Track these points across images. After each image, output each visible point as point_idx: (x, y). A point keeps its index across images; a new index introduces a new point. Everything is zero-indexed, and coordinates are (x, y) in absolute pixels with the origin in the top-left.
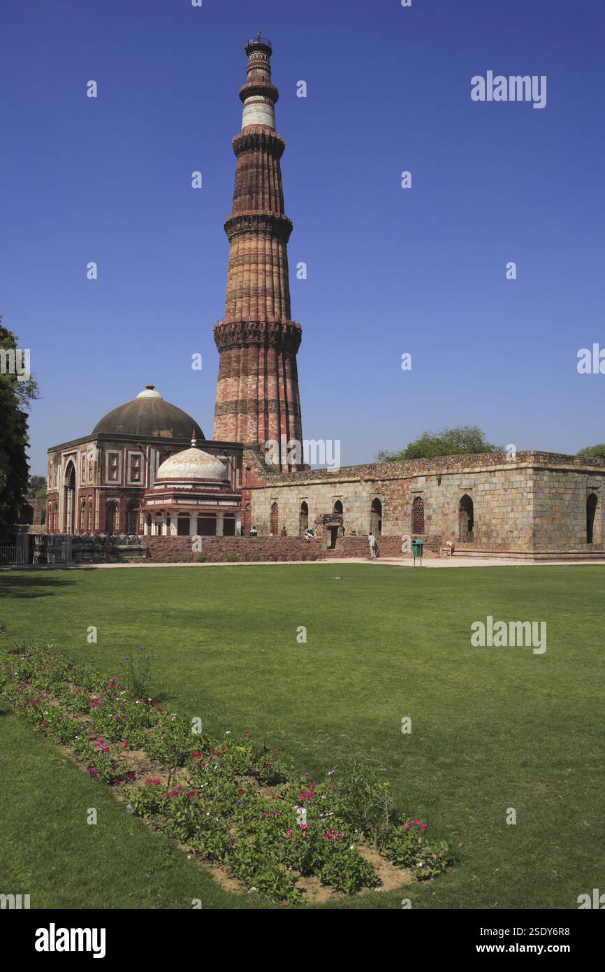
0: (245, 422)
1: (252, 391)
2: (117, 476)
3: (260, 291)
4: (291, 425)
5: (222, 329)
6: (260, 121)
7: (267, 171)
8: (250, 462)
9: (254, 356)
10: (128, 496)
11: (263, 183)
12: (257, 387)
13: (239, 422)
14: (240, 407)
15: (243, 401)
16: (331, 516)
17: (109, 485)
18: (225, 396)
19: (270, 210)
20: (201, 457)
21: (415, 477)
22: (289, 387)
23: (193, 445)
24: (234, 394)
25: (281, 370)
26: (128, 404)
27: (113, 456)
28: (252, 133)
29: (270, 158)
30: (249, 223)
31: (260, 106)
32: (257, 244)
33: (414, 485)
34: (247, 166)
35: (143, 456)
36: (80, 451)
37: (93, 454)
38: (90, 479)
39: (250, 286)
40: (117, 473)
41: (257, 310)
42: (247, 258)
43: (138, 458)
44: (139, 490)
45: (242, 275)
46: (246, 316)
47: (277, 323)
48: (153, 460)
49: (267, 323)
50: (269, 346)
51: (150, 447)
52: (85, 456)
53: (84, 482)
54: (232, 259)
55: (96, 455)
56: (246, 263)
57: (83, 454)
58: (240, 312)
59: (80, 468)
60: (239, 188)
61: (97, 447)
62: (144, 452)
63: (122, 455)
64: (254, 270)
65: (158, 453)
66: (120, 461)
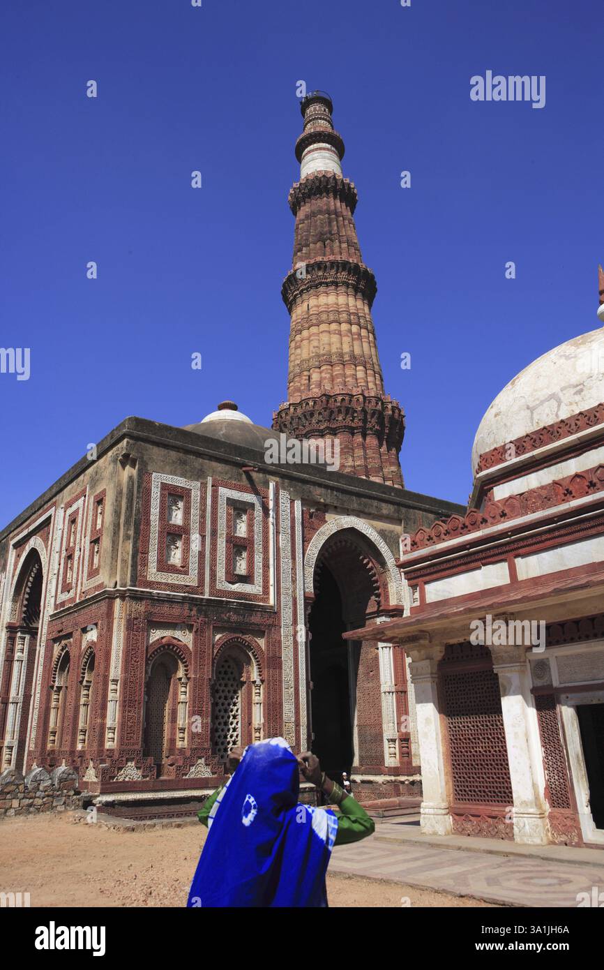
2: (185, 559)
3: (347, 358)
6: (327, 168)
10: (217, 629)
17: (158, 585)
27: (174, 495)
31: (327, 154)
32: (337, 299)
34: (314, 213)
35: (258, 507)
36: (63, 506)
37: (105, 489)
38: (93, 573)
39: (330, 352)
40: (186, 550)
41: (345, 384)
42: (324, 317)
43: (245, 512)
44: (251, 609)
45: (318, 338)
46: (330, 389)
47: (378, 399)
48: (285, 524)
49: (365, 398)
50: (368, 432)
51: (277, 483)
52: (76, 512)
53: (69, 592)
54: (298, 323)
55: (119, 485)
56: (323, 322)
57: (70, 511)
58: (319, 385)
59: (60, 557)
60: (304, 238)
61: (126, 460)
62: (263, 498)
63: (201, 496)
64: (335, 330)
65: (298, 504)
66: (195, 512)
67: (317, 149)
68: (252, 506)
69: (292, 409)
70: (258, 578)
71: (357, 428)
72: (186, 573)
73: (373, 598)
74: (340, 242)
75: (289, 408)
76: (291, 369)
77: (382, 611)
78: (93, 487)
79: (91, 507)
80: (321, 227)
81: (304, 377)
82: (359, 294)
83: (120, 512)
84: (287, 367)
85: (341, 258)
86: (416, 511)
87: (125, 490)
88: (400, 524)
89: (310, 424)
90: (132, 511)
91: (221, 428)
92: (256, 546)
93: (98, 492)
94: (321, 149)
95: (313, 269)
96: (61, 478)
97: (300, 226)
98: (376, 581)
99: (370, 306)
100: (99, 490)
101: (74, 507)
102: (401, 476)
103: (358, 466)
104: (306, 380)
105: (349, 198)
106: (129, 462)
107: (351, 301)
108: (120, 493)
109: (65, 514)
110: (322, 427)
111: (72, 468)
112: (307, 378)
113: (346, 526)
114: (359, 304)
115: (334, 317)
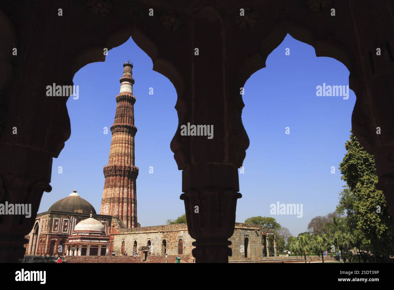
0: (114, 206)
1: (117, 194)
2: (57, 229)
4: (133, 208)
5: (107, 168)
6: (127, 91)
7: (128, 109)
8: (114, 223)
9: (119, 180)
10: (61, 238)
11: (127, 113)
12: (120, 192)
13: (111, 207)
14: (112, 200)
15: (113, 198)
16: (145, 247)
17: (53, 233)
18: (106, 195)
19: (129, 123)
20: (94, 222)
21: (180, 231)
22: (132, 192)
23: (91, 216)
24: (110, 195)
25: (129, 186)
26: (65, 198)
27: (56, 221)
28: (124, 95)
29: (130, 104)
30: (120, 128)
32: (123, 136)
33: (179, 234)
34: (121, 106)
35: (69, 221)
37: (47, 219)
38: (45, 230)
39: (119, 152)
40: (57, 228)
41: (121, 162)
42: (119, 141)
43: (67, 221)
44: (66, 235)
45: (116, 147)
46: (117, 164)
48: (73, 222)
49: (125, 167)
50: (125, 176)
51: (72, 217)
53: (42, 232)
55: (49, 220)
57: (43, 219)
58: (115, 162)
59: (41, 226)
61: (50, 217)
62: (70, 219)
63: (60, 220)
64: (121, 146)
65: (76, 219)
66: (59, 223)
70: (68, 231)
71: (122, 175)
72: (57, 231)
79: (45, 221)
82: (130, 134)
90: (50, 223)
92: (68, 226)
94: (126, 83)
103: (121, 185)
105: (132, 101)
110: (113, 174)
112: (112, 159)
114: (130, 137)
115: (121, 141)
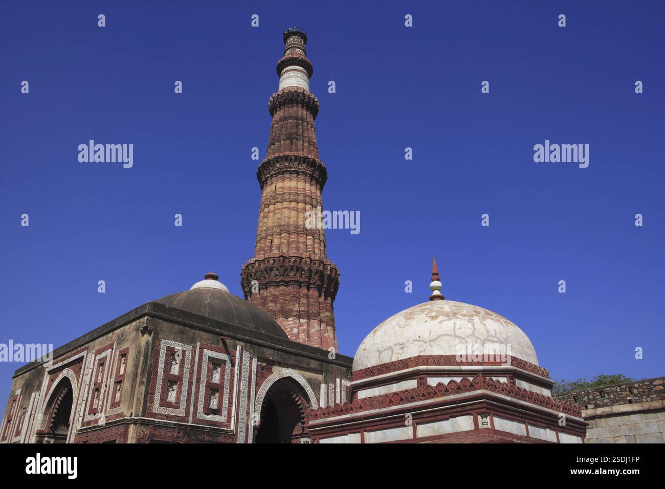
2: (178, 398)
3: (300, 229)
6: (298, 84)
17: (159, 416)
23: (436, 293)
27: (173, 354)
30: (290, 163)
31: (299, 74)
32: (297, 184)
34: (286, 118)
35: (228, 363)
36: (94, 352)
37: (128, 348)
38: (115, 405)
39: (289, 223)
40: (179, 392)
41: (298, 248)
42: (287, 197)
43: (220, 366)
44: (218, 432)
45: (280, 212)
46: (286, 252)
47: (321, 262)
48: (245, 374)
49: (311, 260)
50: (311, 286)
51: (242, 346)
52: (105, 358)
53: (95, 415)
54: (268, 199)
55: (139, 347)
56: (285, 200)
58: (279, 248)
59: (89, 388)
60: (277, 135)
61: (145, 331)
62: (232, 356)
63: (192, 355)
64: (294, 207)
65: (255, 361)
66: (187, 366)
67: (292, 70)
68: (225, 362)
69: (257, 264)
70: (225, 412)
71: (303, 282)
72: (178, 408)
73: (300, 424)
74: (303, 142)
75: (255, 263)
76: (259, 232)
77: (305, 434)
78: (119, 344)
79: (117, 357)
80: (291, 129)
81: (268, 241)
82: (313, 181)
83: (138, 366)
84: (256, 230)
85: (303, 154)
86: (334, 365)
87: (143, 351)
88: (322, 374)
89: (269, 277)
90: (146, 365)
91: (207, 297)
92: (225, 389)
93: (123, 348)
94: (295, 70)
95: (282, 160)
96: (94, 331)
97: (275, 126)
98: (303, 413)
99: (321, 190)
100: (124, 347)
101: (103, 355)
102: (333, 320)
103: (302, 311)
104: (269, 242)
105: (313, 109)
106: (147, 332)
107: (308, 186)
108: (139, 352)
109: (95, 358)
110: (278, 280)
111: (104, 326)
112: (270, 241)
113: (285, 376)
114: (313, 189)
115: (294, 197)
